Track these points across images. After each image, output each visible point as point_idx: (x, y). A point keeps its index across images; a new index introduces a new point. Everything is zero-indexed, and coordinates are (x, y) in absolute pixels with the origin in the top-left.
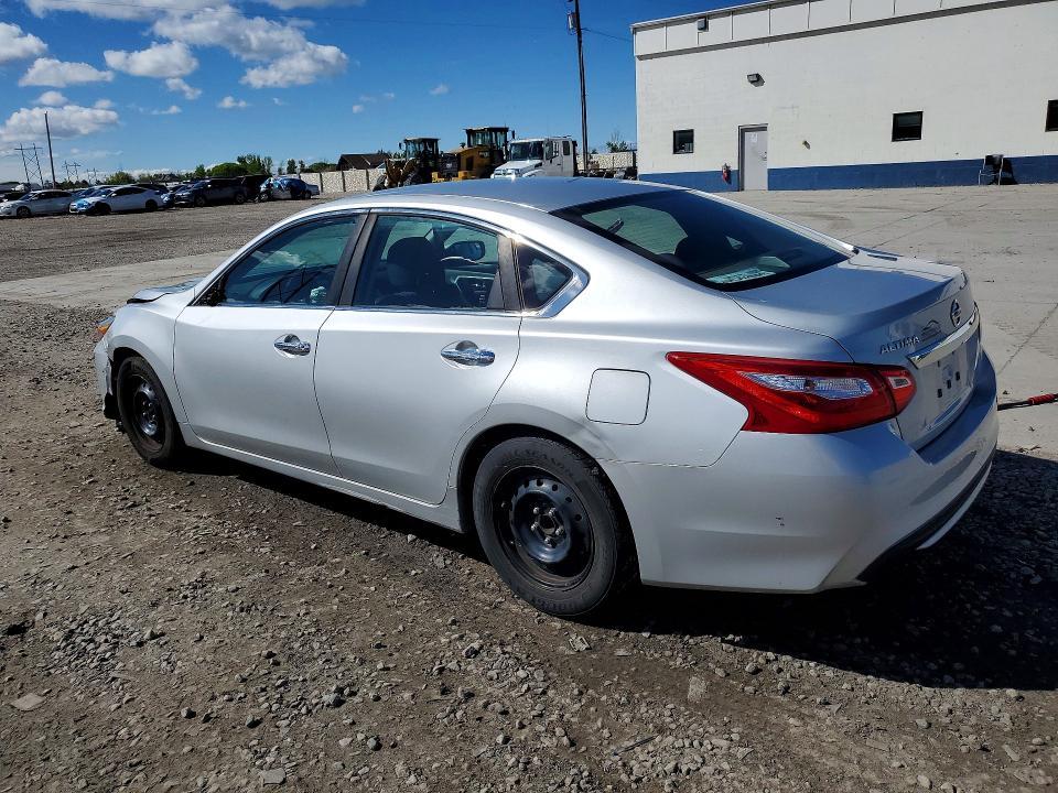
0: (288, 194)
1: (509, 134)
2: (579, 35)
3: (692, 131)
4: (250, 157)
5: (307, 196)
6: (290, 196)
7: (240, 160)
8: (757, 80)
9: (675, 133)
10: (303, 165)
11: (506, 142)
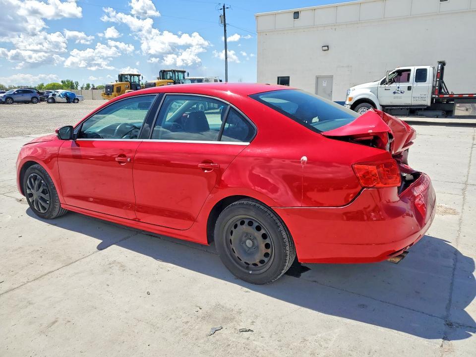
0: (65, 100)
1: (186, 74)
2: (225, 26)
3: (289, 77)
4: (68, 81)
5: (76, 101)
6: (66, 101)
7: (62, 82)
8: (326, 48)
9: (278, 78)
10: (94, 86)
11: (184, 78)
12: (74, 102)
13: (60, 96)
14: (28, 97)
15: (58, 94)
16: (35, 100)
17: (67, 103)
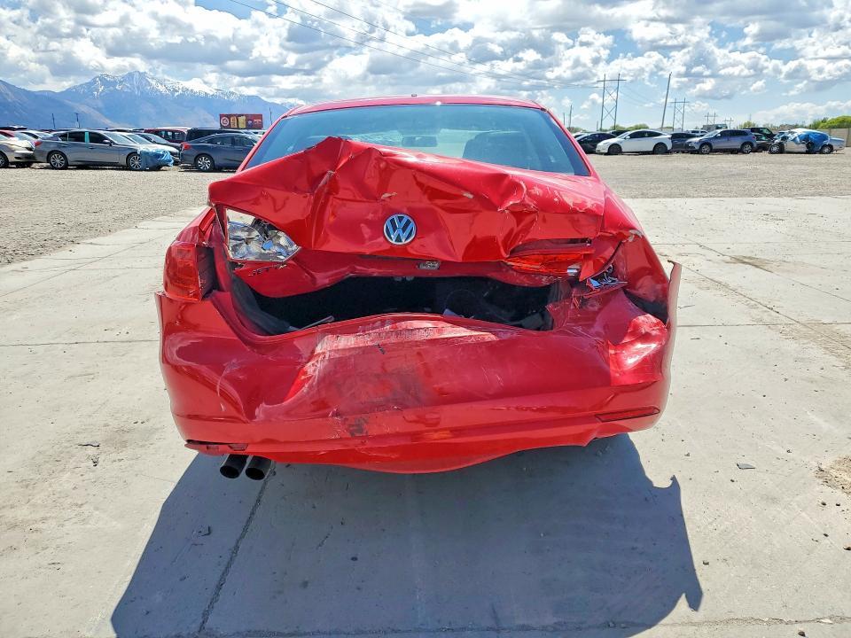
5: (826, 150)
6: (805, 150)
12: (821, 152)
13: (794, 140)
14: (736, 143)
15: (791, 137)
16: (748, 148)
17: (807, 153)
